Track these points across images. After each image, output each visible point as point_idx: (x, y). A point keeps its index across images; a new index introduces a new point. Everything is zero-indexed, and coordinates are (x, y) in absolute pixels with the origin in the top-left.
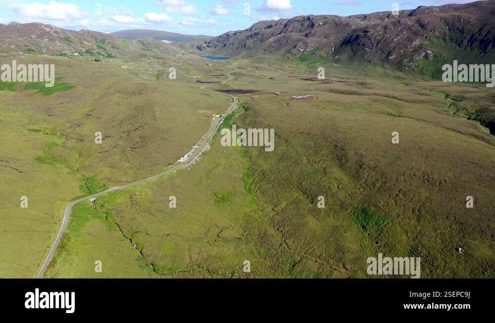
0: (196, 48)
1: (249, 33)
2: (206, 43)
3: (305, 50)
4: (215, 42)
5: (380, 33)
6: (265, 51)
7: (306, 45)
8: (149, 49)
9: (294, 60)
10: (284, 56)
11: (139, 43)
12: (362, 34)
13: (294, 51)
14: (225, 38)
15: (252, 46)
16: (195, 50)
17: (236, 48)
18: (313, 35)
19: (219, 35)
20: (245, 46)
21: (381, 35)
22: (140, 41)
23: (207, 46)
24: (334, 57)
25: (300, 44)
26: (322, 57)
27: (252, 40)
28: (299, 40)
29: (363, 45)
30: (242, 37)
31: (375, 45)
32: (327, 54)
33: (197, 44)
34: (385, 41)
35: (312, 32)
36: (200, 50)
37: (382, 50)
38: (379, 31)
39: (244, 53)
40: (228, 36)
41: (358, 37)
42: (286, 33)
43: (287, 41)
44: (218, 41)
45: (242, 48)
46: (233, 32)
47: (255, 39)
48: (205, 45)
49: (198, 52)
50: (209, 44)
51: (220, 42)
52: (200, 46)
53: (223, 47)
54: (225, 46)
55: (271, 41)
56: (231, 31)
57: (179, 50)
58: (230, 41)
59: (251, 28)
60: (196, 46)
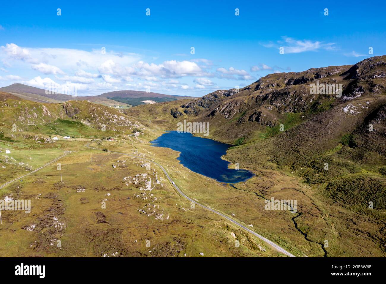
0: (170, 114)
2: (183, 106)
4: (196, 106)
8: (75, 120)
14: (211, 101)
15: (275, 119)
16: (168, 117)
17: (235, 121)
19: (201, 96)
20: (257, 119)
23: (185, 112)
27: (271, 107)
33: (173, 107)
36: (175, 117)
40: (216, 97)
44: (201, 104)
45: (251, 122)
46: (223, 92)
47: (278, 105)
48: (181, 110)
49: (171, 121)
50: (188, 109)
51: (203, 107)
52: (175, 110)
53: (209, 116)
54: (213, 114)
55: (348, 112)
56: (220, 90)
57: (130, 122)
58: (223, 106)
59: (256, 84)
60: (170, 111)
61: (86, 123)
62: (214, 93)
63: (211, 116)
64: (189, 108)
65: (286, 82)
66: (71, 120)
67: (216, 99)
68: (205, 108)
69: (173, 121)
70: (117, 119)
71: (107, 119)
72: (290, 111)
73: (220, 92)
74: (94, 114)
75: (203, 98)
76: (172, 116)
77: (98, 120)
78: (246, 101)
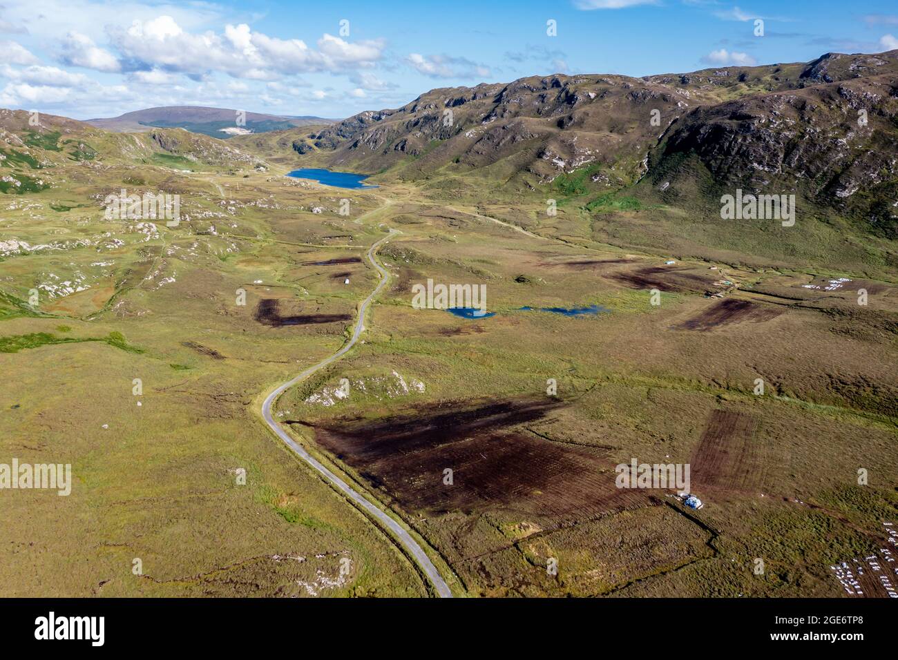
0: (292, 149)
1: (411, 117)
2: (313, 137)
3: (570, 164)
4: (333, 135)
5: (791, 122)
6: (458, 161)
7: (570, 151)
8: (176, 155)
9: (544, 190)
10: (512, 178)
11: (152, 141)
12: (728, 123)
13: (540, 165)
14: (354, 127)
15: (420, 147)
16: (290, 152)
17: (382, 152)
18: (580, 124)
20: (403, 148)
21: (794, 127)
22: (154, 137)
23: (316, 144)
24: (655, 184)
25: (553, 148)
26: (619, 183)
27: (419, 134)
28: (546, 137)
29: (744, 155)
30: (395, 124)
31: (782, 156)
32: (632, 174)
33: (294, 138)
34: (812, 143)
35: (576, 117)
36: (301, 153)
37: (808, 171)
38: (782, 117)
39: (402, 165)
40: (362, 121)
41: (718, 131)
42: (502, 116)
43: (513, 139)
44: (340, 133)
45: (397, 151)
46: (372, 114)
47: (426, 131)
48: (310, 142)
49: (296, 159)
50: (320, 140)
51: (344, 136)
52: (301, 143)
53: (351, 148)
54: (355, 145)
55: (468, 136)
56: (367, 112)
57: (248, 157)
58: (368, 134)
59: (414, 104)
60: (291, 144)
61: (191, 157)
62: (359, 115)
63: (353, 148)
64: (322, 139)
65: (446, 102)
66: (170, 154)
67: (362, 125)
68: (347, 138)
69: (299, 158)
70: (230, 152)
71: (217, 153)
72: (437, 138)
73: (367, 114)
74: (199, 146)
75: (343, 124)
76: (297, 152)
77: (205, 154)
78: (395, 128)
